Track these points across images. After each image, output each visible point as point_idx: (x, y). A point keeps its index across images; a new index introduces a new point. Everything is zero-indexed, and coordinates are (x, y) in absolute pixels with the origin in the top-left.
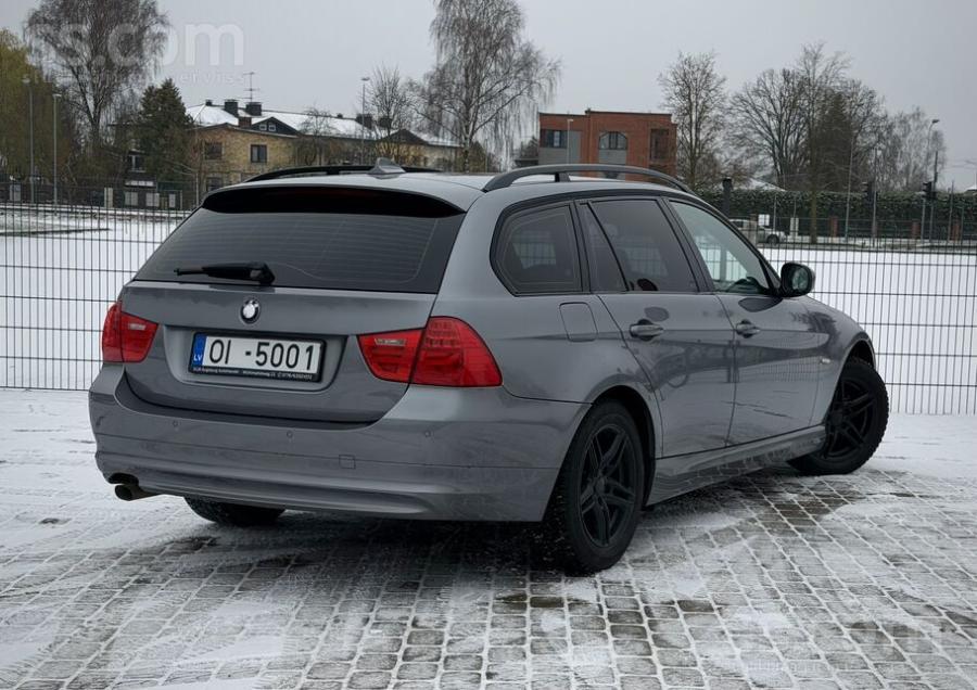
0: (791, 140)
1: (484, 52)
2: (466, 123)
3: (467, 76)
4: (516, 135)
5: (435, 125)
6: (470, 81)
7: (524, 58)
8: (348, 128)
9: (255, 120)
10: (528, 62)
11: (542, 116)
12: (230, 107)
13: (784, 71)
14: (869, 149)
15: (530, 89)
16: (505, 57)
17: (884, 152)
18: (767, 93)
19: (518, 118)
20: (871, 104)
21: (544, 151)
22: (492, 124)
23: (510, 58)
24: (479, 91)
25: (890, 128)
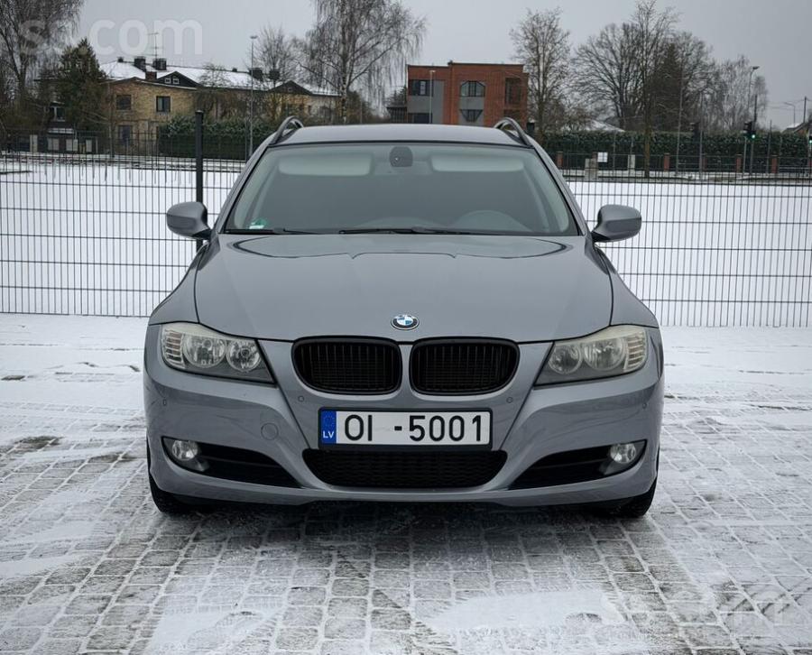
0: (630, 85)
1: (359, 12)
2: (342, 76)
3: (343, 33)
4: (387, 85)
5: (317, 76)
6: (347, 37)
7: (394, 17)
8: (241, 80)
9: (160, 75)
10: (397, 21)
11: (410, 68)
12: (139, 63)
13: (624, 25)
14: (699, 93)
15: (399, 45)
16: (377, 16)
17: (712, 95)
18: (609, 45)
19: (389, 70)
20: (700, 53)
21: (412, 99)
22: (366, 75)
23: (381, 17)
24: (354, 47)
25: (717, 75)
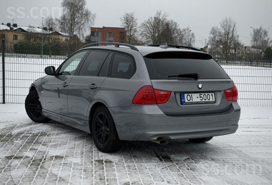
0: (157, 35)
1: (75, 11)
2: (71, 30)
3: (71, 17)
4: (84, 33)
5: (63, 30)
6: (72, 18)
7: (86, 13)
8: (40, 31)
9: (15, 28)
10: (87, 14)
11: (91, 28)
12: (9, 25)
13: (155, 17)
14: (176, 37)
15: (88, 21)
16: (81, 12)
17: (179, 38)
18: (150, 23)
19: (85, 28)
20: (176, 26)
21: (92, 37)
22: (78, 30)
23: (82, 13)
24: (74, 21)
25: (181, 32)
